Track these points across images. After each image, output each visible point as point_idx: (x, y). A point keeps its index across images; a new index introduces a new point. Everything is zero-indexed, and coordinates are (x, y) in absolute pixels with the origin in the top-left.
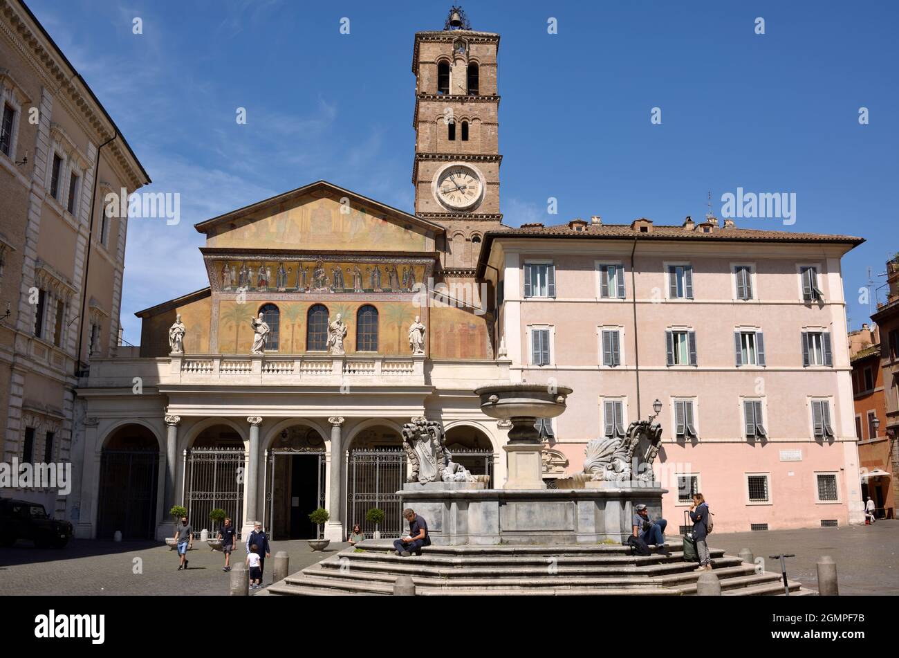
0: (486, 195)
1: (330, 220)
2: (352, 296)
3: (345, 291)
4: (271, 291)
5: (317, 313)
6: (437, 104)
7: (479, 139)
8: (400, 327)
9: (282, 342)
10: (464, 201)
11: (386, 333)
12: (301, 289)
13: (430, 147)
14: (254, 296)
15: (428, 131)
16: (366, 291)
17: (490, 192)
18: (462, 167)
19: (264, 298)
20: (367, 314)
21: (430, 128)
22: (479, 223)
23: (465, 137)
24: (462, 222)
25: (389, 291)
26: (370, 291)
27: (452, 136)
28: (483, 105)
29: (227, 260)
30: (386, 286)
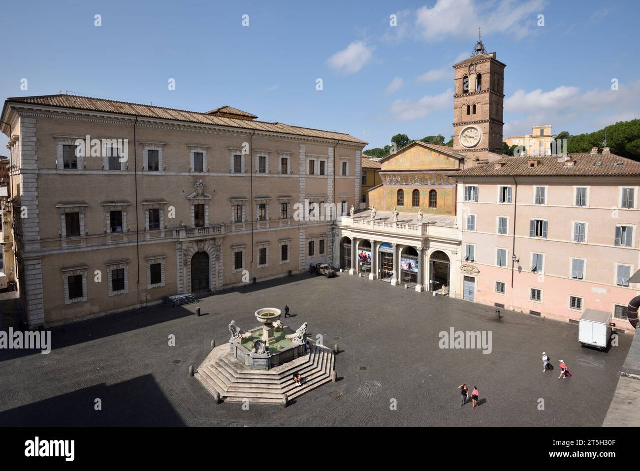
0: (483, 139)
1: (419, 156)
2: (427, 186)
3: (425, 184)
4: (401, 184)
5: (416, 193)
6: (462, 98)
7: (480, 112)
8: (444, 199)
9: (404, 203)
10: (472, 142)
11: (439, 201)
12: (410, 184)
13: (458, 120)
14: (396, 186)
15: (458, 112)
16: (432, 184)
17: (484, 138)
18: (472, 128)
19: (398, 187)
20: (433, 193)
21: (459, 111)
22: (479, 153)
23: (474, 112)
24: (472, 153)
25: (441, 184)
26: (434, 184)
27: (468, 113)
28: (482, 95)
29: (386, 174)
30: (439, 183)
